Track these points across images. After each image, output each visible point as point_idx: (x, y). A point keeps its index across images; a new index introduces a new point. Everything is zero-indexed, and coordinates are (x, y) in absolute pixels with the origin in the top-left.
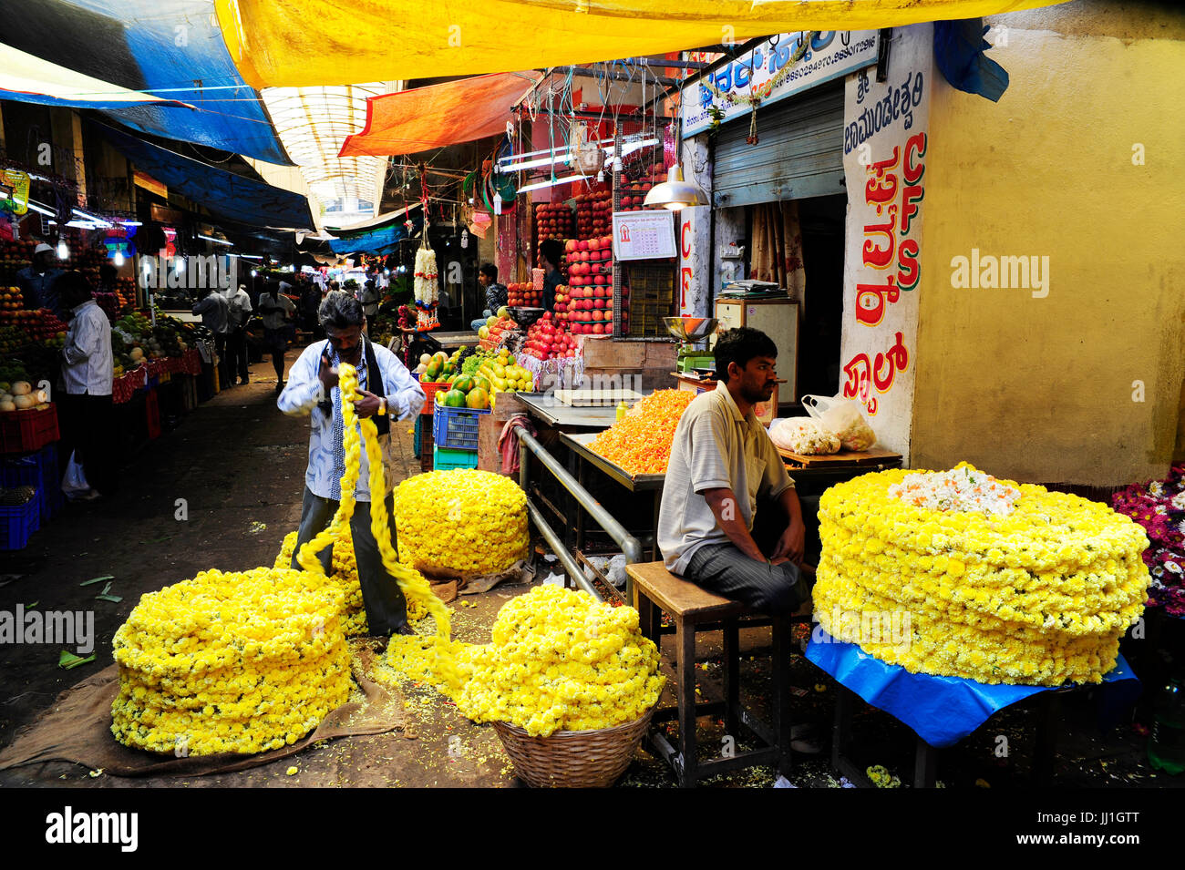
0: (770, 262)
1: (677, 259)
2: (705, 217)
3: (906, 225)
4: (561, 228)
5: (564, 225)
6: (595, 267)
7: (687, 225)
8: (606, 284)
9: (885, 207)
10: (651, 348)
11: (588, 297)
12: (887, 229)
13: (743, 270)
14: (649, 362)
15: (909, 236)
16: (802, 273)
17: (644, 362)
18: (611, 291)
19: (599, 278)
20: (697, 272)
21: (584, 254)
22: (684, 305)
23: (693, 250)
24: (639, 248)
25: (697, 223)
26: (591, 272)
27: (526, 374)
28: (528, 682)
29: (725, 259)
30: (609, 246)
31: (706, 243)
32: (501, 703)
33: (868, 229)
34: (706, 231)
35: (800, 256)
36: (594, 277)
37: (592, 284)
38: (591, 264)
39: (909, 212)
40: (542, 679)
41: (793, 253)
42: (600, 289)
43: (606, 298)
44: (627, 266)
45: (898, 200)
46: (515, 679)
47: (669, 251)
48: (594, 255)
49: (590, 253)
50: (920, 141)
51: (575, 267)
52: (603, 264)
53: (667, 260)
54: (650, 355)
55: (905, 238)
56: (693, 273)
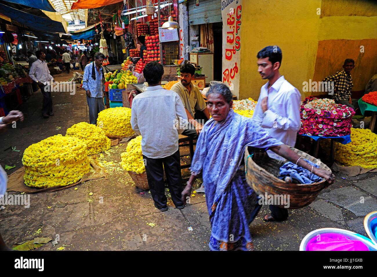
0: (206, 42)
1: (179, 41)
2: (186, 28)
3: (237, 32)
4: (145, 31)
5: (146, 30)
6: (154, 44)
7: (181, 30)
8: (158, 50)
9: (232, 26)
10: (172, 68)
11: (153, 54)
12: (232, 33)
13: (198, 44)
14: (172, 73)
16: (213, 44)
17: (170, 73)
18: (159, 51)
19: (155, 48)
20: (185, 45)
21: (151, 41)
22: (181, 55)
23: (183, 38)
24: (167, 38)
25: (184, 30)
26: (153, 46)
27: (135, 78)
28: (136, 160)
29: (193, 41)
30: (158, 38)
31: (187, 36)
32: (129, 167)
33: (228, 33)
34: (187, 32)
35: (213, 40)
36: (154, 47)
37: (154, 50)
38: (153, 44)
39: (238, 28)
40: (139, 159)
41: (211, 39)
42: (156, 51)
43: (158, 54)
44: (164, 44)
45: (235, 24)
46: (132, 160)
47: (176, 39)
48: (154, 41)
49: (152, 40)
50: (240, 7)
51: (148, 45)
52: (157, 43)
53: (176, 41)
54: (172, 70)
55: (237, 36)
56: (183, 45)
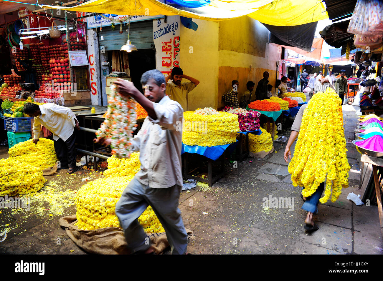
0: (119, 66)
1: (88, 66)
2: (97, 53)
3: (175, 57)
6: (63, 68)
7: (92, 55)
8: (67, 74)
9: (168, 53)
10: (83, 93)
11: (62, 78)
12: (169, 58)
13: (108, 69)
14: (83, 97)
15: (176, 60)
16: (129, 69)
17: (82, 97)
18: (70, 76)
19: (65, 72)
20: (97, 70)
21: (59, 64)
22: (92, 79)
23: (95, 63)
24: (78, 62)
25: (96, 55)
26: (62, 70)
29: (104, 66)
30: (68, 62)
31: (98, 61)
33: (163, 58)
34: (98, 57)
35: (128, 65)
36: (63, 72)
37: (63, 74)
38: (62, 67)
39: (176, 54)
41: (126, 64)
42: (66, 75)
43: (68, 78)
44: (74, 68)
45: (172, 51)
47: (86, 63)
48: (62, 64)
49: (61, 64)
50: (178, 38)
51: (56, 68)
52: (66, 67)
53: (85, 66)
54: (83, 95)
56: (95, 70)
